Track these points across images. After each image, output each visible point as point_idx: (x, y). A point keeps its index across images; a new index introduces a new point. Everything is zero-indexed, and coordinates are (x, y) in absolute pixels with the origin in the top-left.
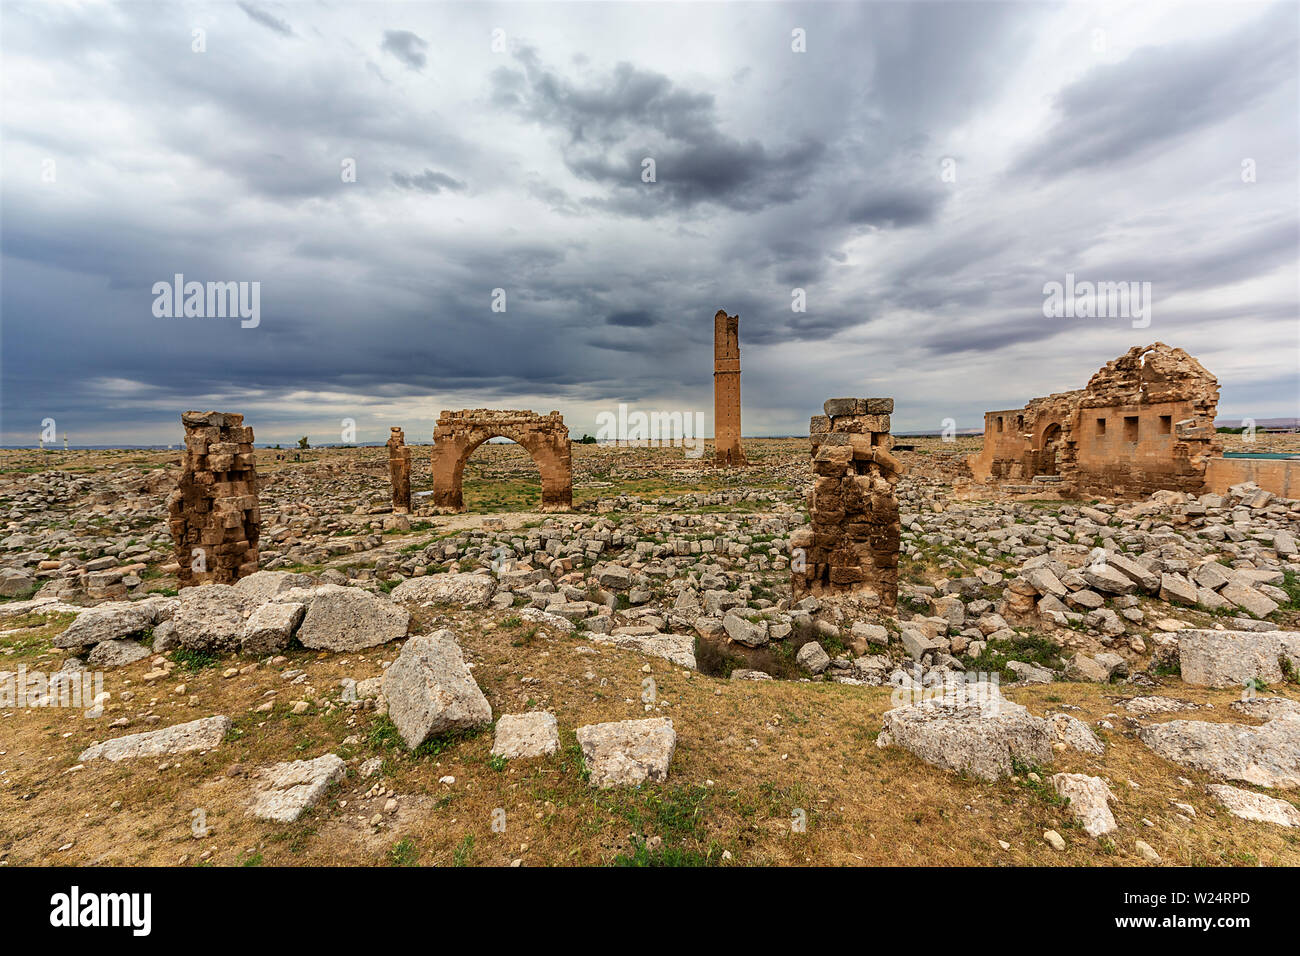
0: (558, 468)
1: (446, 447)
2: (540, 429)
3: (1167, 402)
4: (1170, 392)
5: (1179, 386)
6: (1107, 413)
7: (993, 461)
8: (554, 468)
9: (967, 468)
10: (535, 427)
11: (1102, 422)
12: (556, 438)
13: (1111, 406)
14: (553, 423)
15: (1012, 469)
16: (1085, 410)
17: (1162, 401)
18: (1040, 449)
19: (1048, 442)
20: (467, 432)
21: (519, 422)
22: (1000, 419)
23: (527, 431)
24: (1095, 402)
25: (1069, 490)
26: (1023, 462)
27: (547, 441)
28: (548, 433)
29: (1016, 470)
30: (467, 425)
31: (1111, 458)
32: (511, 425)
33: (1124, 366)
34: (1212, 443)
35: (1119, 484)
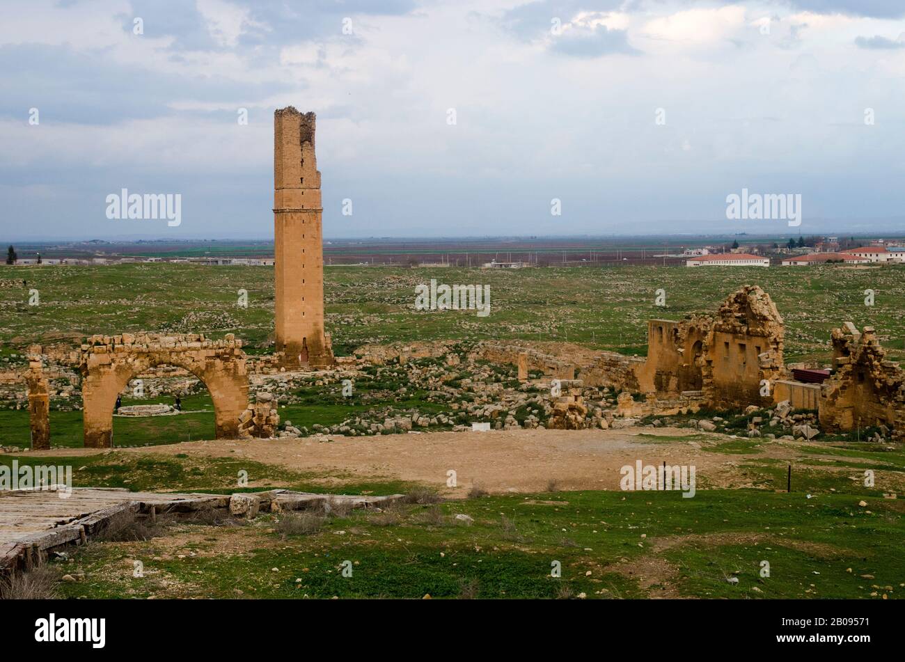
0: (238, 398)
1: (104, 379)
2: (218, 356)
3: (758, 336)
4: (759, 329)
5: (763, 325)
6: (729, 338)
7: (655, 372)
8: (233, 398)
9: (634, 378)
10: (212, 353)
11: (727, 344)
12: (236, 365)
13: (731, 333)
14: (233, 349)
15: (671, 381)
16: (718, 333)
17: (756, 335)
18: (690, 364)
19: (697, 356)
20: (130, 360)
21: (195, 349)
22: (661, 328)
23: (203, 359)
24: (723, 327)
25: (708, 403)
26: (677, 375)
27: (226, 369)
28: (226, 360)
29: (673, 382)
30: (130, 353)
31: (732, 376)
32: (185, 351)
33: (739, 300)
34: (780, 369)
35: (736, 398)
